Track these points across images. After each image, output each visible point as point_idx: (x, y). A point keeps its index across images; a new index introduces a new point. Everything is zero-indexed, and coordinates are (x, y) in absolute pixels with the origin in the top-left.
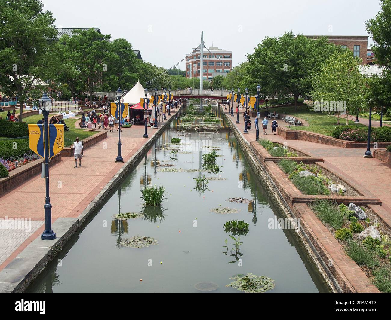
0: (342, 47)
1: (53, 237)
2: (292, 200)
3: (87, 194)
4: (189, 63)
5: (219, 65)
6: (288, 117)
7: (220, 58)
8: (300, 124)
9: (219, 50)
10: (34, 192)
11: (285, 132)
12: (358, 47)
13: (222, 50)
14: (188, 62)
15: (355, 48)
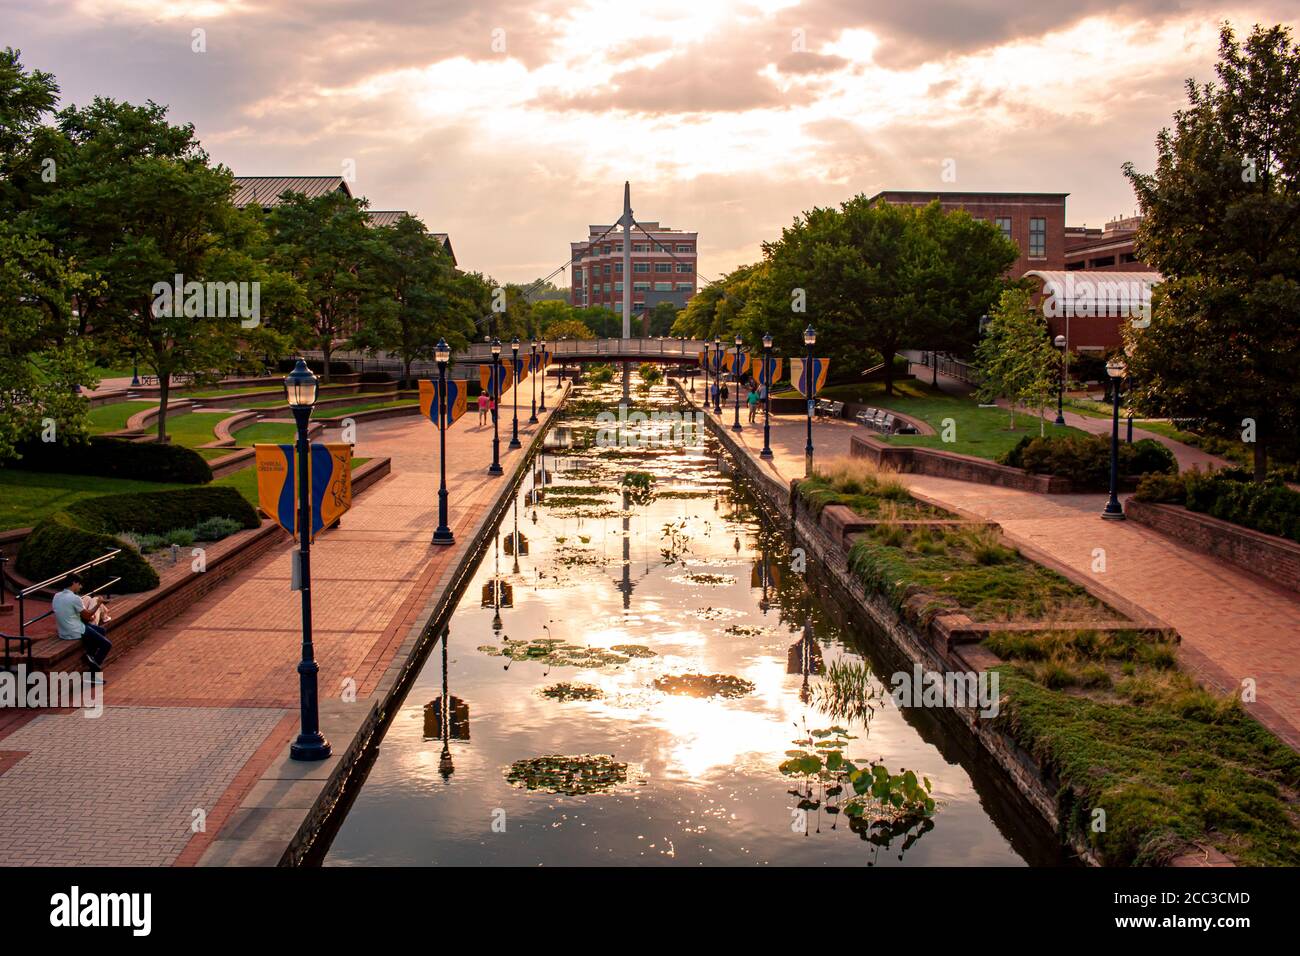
0: (999, 222)
1: (324, 754)
2: (947, 637)
3: (377, 632)
4: (579, 268)
5: (663, 270)
6: (871, 410)
7: (664, 254)
8: (912, 431)
9: (663, 230)
10: (234, 630)
11: (877, 452)
12: (1041, 223)
13: (669, 230)
14: (577, 264)
15: (1033, 225)
